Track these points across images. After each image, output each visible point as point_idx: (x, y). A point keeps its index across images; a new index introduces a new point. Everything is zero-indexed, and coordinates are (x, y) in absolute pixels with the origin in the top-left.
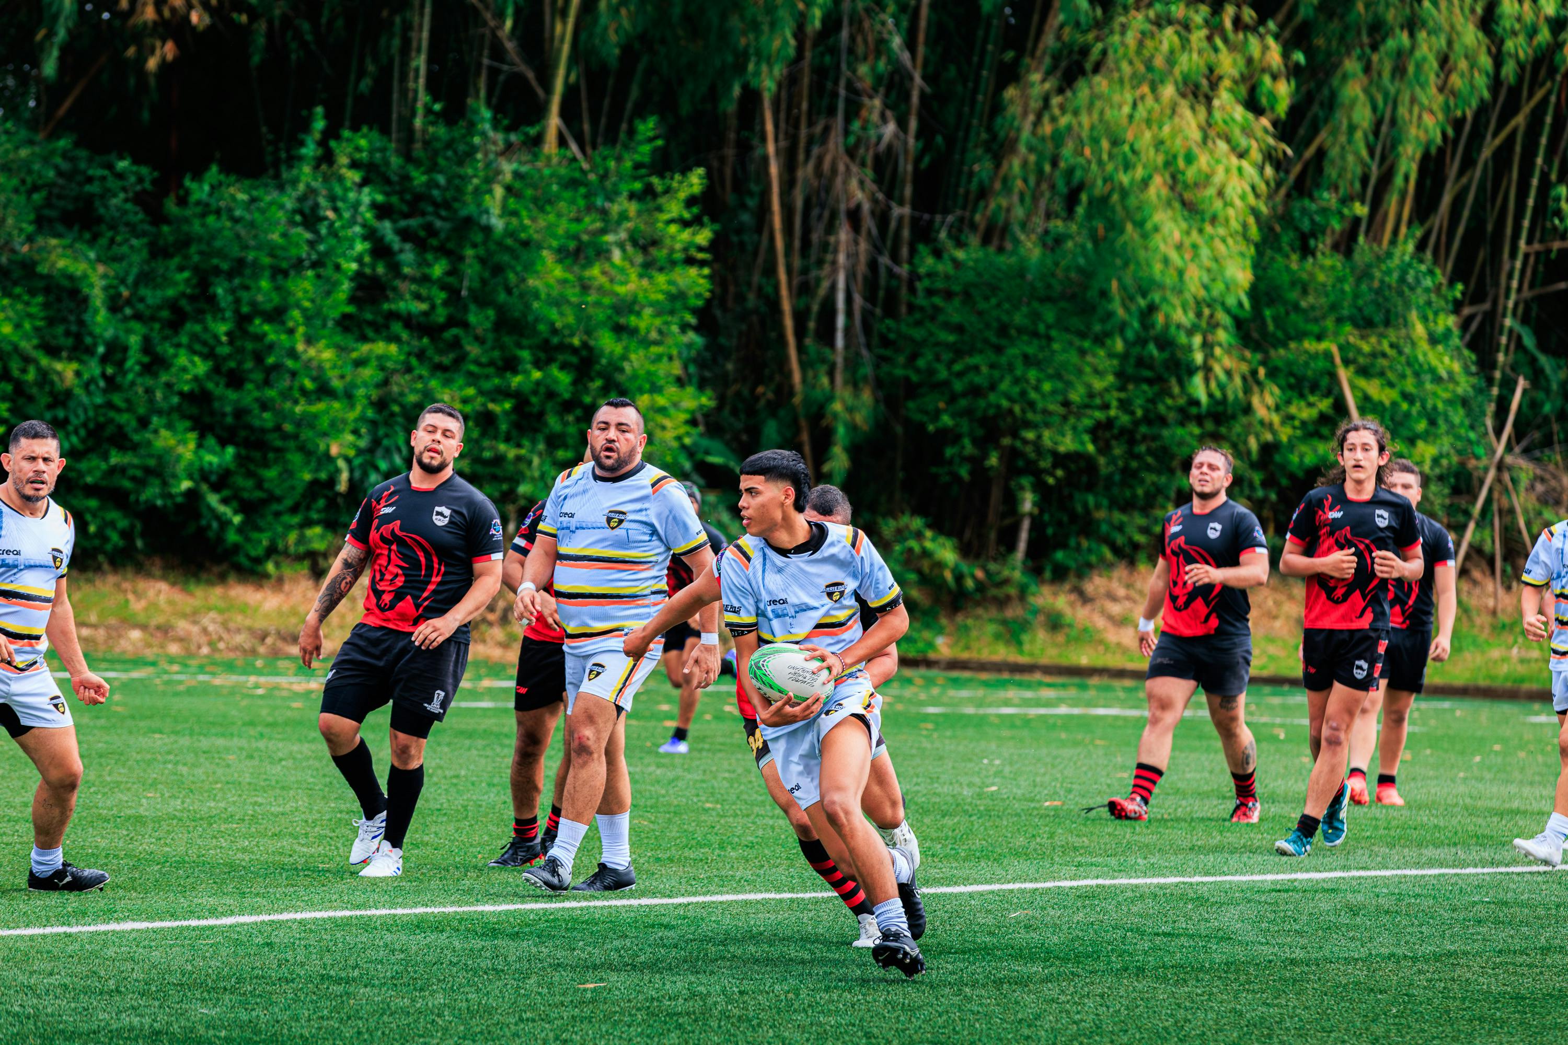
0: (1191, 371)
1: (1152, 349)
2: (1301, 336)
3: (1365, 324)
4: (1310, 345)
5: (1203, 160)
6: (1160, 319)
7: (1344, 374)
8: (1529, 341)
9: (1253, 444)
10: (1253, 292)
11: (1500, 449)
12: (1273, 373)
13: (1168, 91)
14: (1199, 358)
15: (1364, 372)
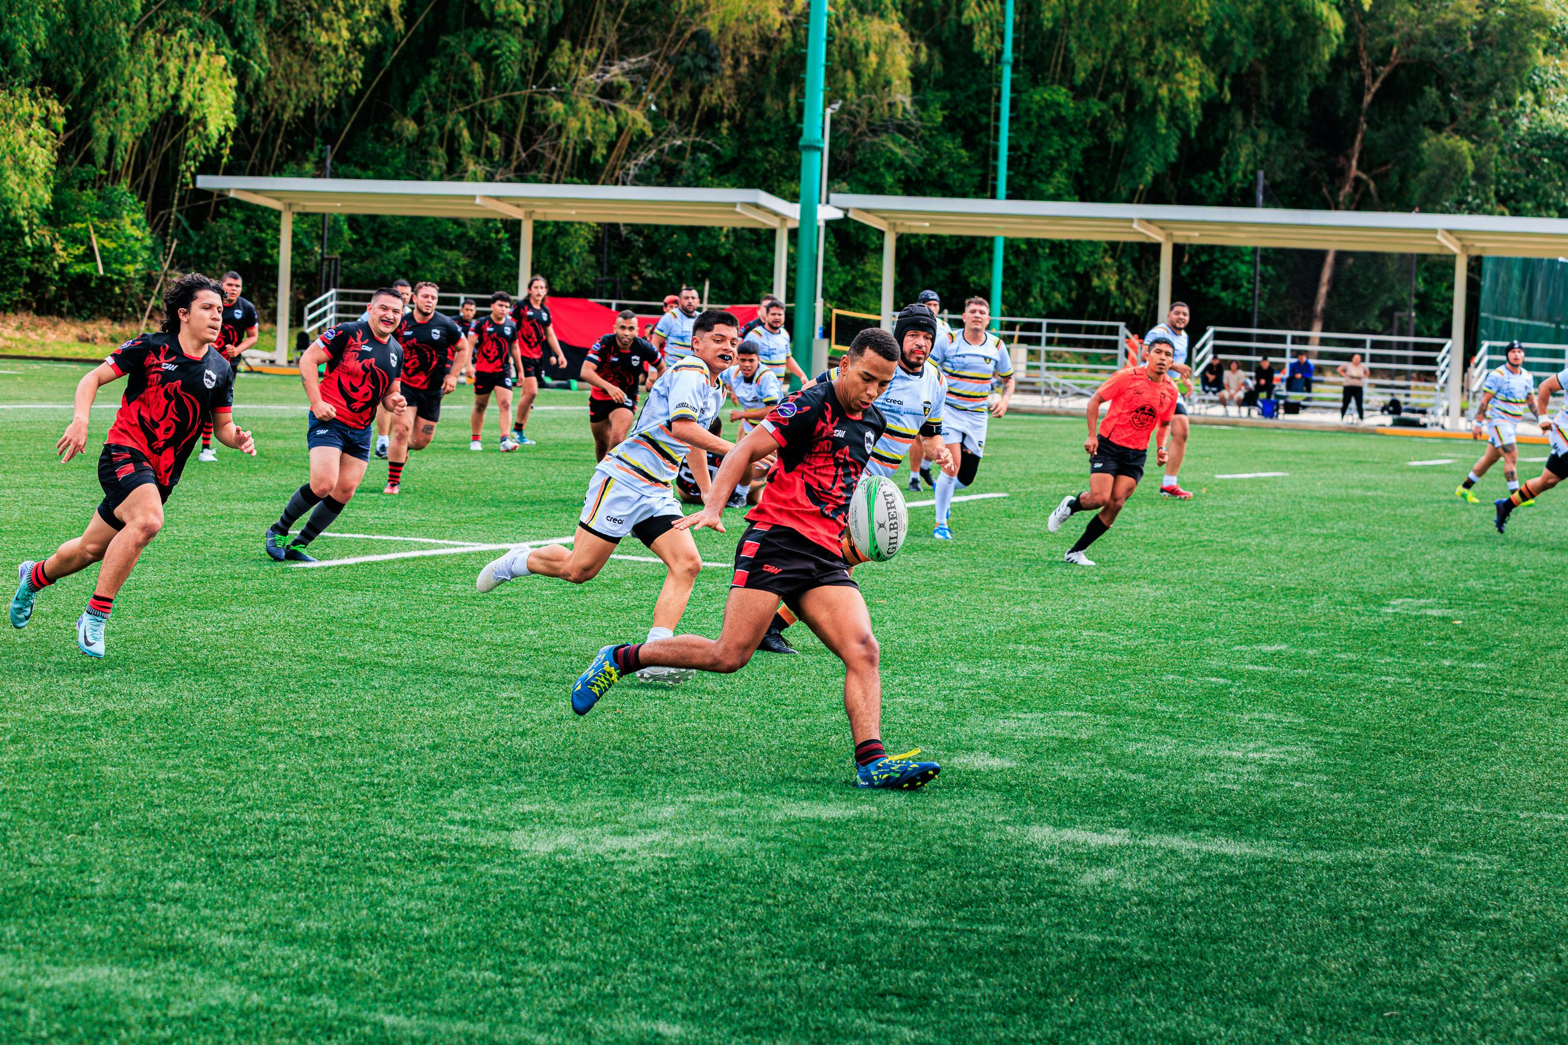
0: (23, 234)
1: (9, 227)
2: (74, 222)
3: (103, 217)
4: (78, 225)
5: (26, 149)
6: (12, 215)
7: (94, 237)
8: (185, 224)
9: (56, 264)
10: (54, 203)
11: (166, 266)
12: (63, 236)
13: (12, 122)
14: (27, 229)
15: (102, 236)
